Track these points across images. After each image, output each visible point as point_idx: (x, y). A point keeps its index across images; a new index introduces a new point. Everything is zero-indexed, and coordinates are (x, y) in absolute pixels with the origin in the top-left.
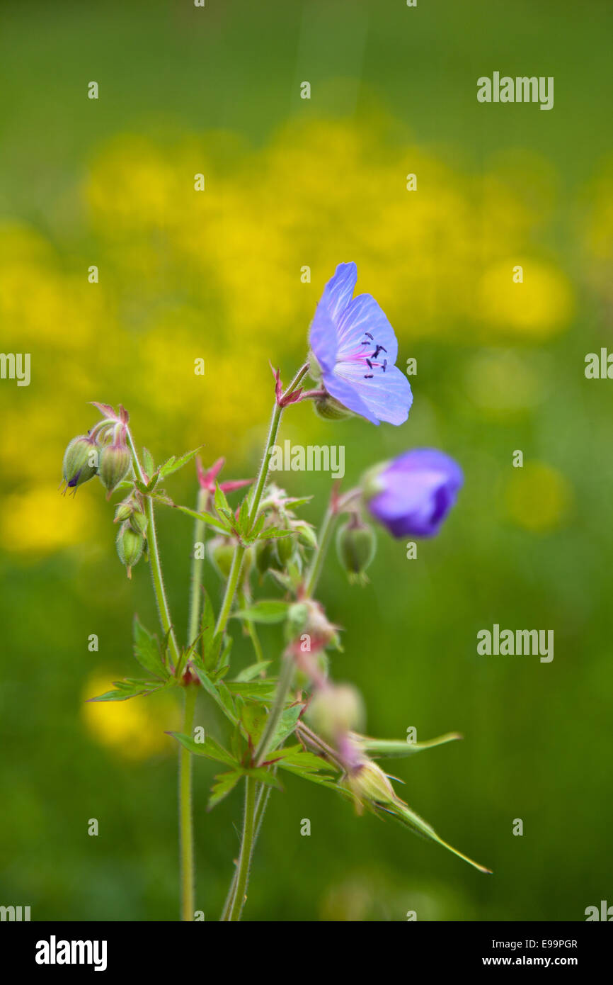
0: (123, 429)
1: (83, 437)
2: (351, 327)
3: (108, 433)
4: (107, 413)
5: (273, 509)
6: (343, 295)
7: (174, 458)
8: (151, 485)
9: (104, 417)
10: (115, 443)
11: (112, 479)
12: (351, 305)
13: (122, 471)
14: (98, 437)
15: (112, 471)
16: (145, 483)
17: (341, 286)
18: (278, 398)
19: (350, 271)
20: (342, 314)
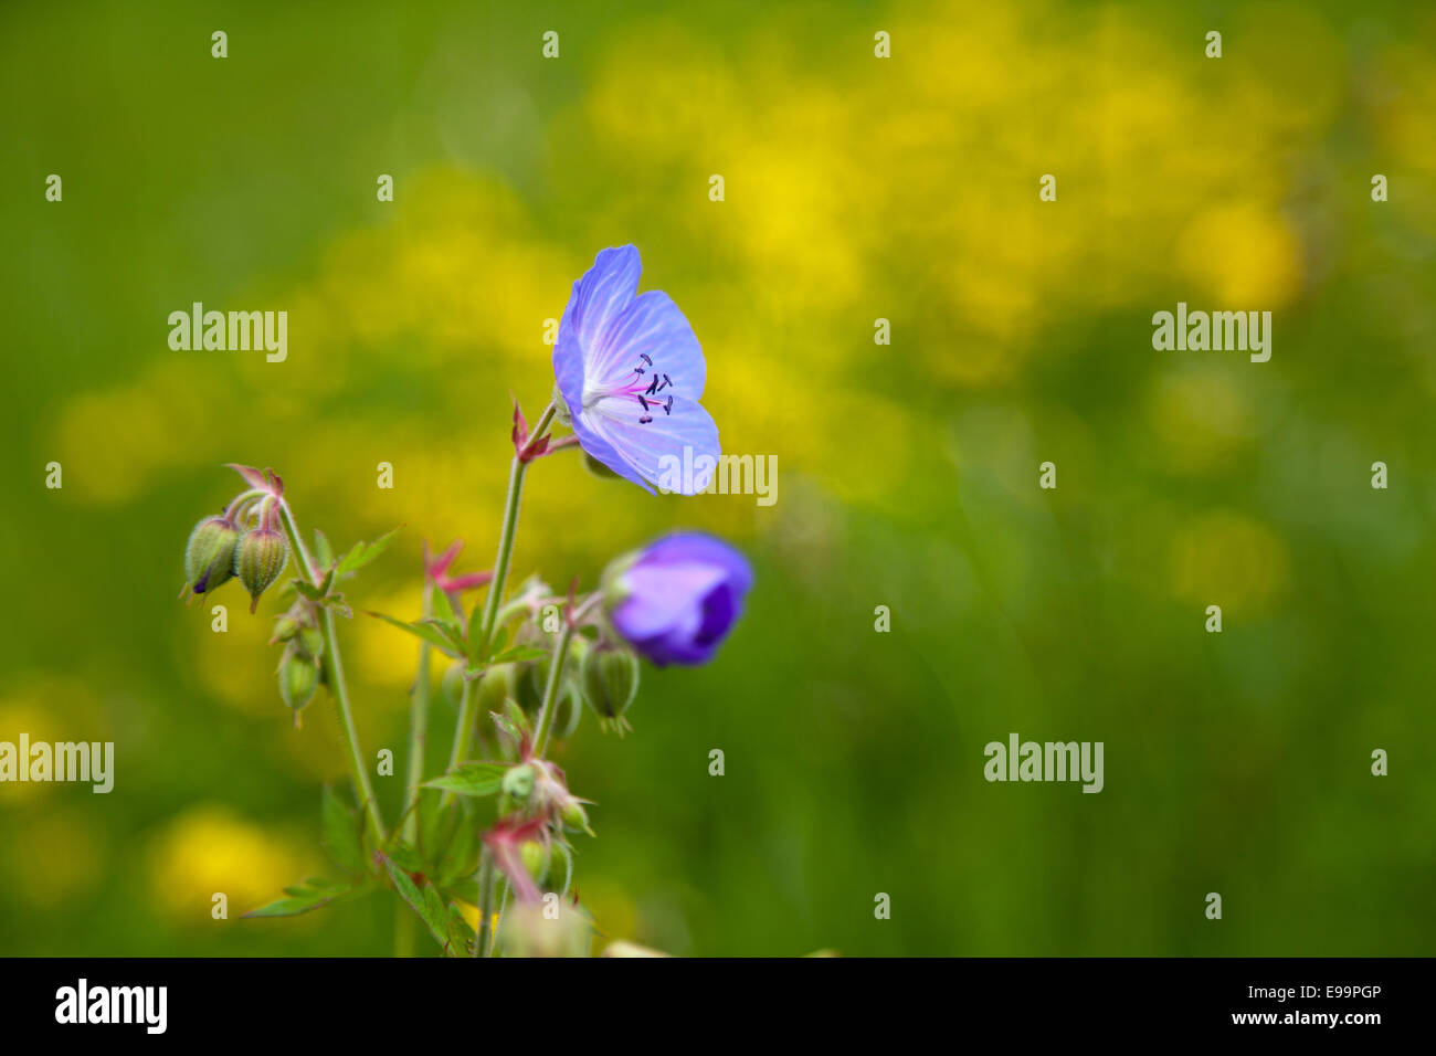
0: (276, 503)
1: (216, 518)
2: (632, 343)
3: (253, 510)
4: (253, 481)
5: (526, 613)
6: (617, 294)
7: (361, 544)
8: (326, 586)
9: (248, 487)
10: (261, 526)
11: (255, 581)
12: (630, 310)
13: (271, 569)
14: (238, 516)
15: (256, 570)
16: (317, 582)
17: (612, 280)
18: (518, 450)
19: (627, 259)
20: (617, 321)
